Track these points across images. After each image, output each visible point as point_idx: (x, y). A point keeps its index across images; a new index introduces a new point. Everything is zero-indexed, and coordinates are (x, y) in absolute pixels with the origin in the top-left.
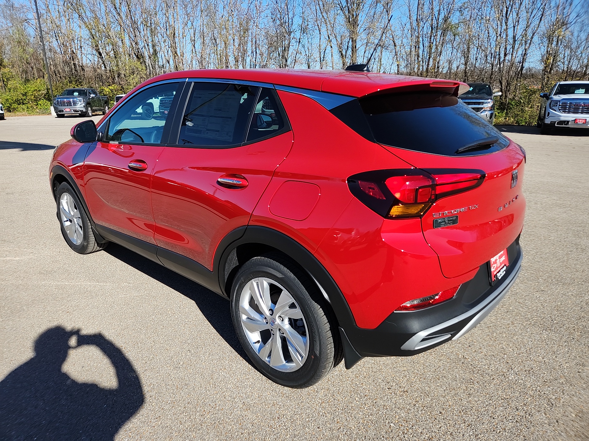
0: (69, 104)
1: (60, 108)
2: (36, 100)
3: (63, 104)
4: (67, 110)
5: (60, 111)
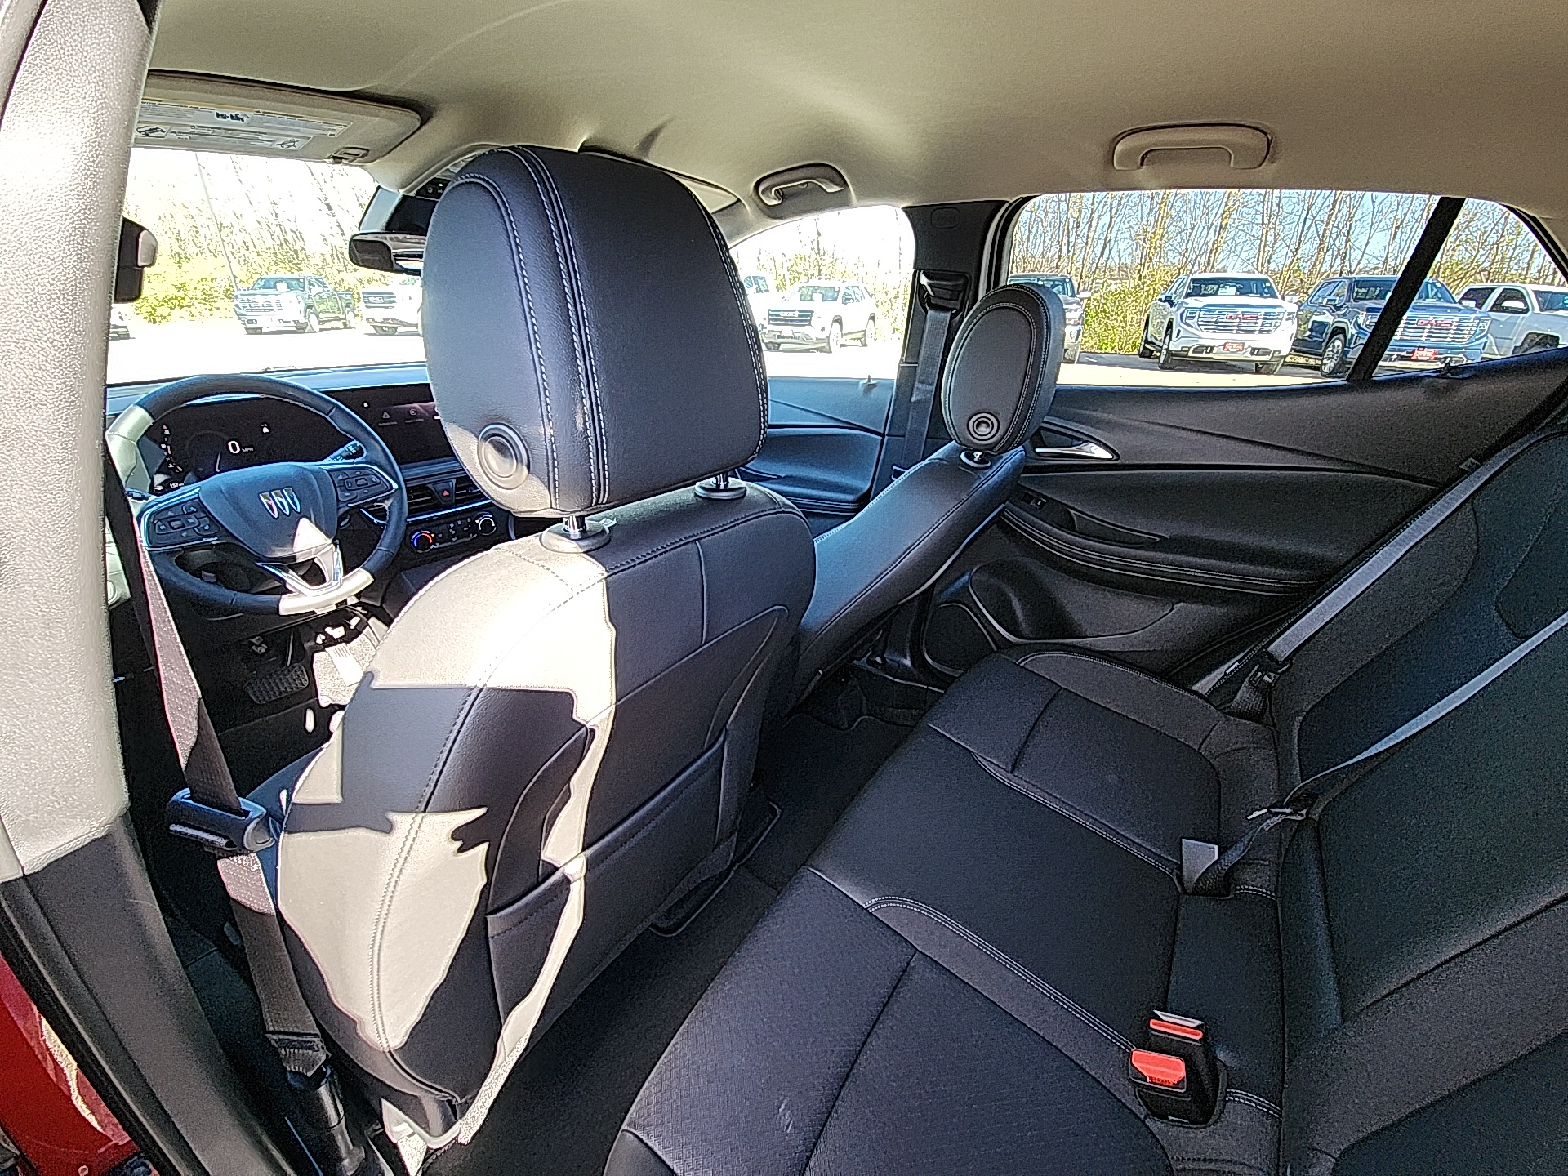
0: (268, 307)
1: (251, 315)
2: (208, 299)
3: (254, 307)
4: (264, 320)
5: (250, 322)
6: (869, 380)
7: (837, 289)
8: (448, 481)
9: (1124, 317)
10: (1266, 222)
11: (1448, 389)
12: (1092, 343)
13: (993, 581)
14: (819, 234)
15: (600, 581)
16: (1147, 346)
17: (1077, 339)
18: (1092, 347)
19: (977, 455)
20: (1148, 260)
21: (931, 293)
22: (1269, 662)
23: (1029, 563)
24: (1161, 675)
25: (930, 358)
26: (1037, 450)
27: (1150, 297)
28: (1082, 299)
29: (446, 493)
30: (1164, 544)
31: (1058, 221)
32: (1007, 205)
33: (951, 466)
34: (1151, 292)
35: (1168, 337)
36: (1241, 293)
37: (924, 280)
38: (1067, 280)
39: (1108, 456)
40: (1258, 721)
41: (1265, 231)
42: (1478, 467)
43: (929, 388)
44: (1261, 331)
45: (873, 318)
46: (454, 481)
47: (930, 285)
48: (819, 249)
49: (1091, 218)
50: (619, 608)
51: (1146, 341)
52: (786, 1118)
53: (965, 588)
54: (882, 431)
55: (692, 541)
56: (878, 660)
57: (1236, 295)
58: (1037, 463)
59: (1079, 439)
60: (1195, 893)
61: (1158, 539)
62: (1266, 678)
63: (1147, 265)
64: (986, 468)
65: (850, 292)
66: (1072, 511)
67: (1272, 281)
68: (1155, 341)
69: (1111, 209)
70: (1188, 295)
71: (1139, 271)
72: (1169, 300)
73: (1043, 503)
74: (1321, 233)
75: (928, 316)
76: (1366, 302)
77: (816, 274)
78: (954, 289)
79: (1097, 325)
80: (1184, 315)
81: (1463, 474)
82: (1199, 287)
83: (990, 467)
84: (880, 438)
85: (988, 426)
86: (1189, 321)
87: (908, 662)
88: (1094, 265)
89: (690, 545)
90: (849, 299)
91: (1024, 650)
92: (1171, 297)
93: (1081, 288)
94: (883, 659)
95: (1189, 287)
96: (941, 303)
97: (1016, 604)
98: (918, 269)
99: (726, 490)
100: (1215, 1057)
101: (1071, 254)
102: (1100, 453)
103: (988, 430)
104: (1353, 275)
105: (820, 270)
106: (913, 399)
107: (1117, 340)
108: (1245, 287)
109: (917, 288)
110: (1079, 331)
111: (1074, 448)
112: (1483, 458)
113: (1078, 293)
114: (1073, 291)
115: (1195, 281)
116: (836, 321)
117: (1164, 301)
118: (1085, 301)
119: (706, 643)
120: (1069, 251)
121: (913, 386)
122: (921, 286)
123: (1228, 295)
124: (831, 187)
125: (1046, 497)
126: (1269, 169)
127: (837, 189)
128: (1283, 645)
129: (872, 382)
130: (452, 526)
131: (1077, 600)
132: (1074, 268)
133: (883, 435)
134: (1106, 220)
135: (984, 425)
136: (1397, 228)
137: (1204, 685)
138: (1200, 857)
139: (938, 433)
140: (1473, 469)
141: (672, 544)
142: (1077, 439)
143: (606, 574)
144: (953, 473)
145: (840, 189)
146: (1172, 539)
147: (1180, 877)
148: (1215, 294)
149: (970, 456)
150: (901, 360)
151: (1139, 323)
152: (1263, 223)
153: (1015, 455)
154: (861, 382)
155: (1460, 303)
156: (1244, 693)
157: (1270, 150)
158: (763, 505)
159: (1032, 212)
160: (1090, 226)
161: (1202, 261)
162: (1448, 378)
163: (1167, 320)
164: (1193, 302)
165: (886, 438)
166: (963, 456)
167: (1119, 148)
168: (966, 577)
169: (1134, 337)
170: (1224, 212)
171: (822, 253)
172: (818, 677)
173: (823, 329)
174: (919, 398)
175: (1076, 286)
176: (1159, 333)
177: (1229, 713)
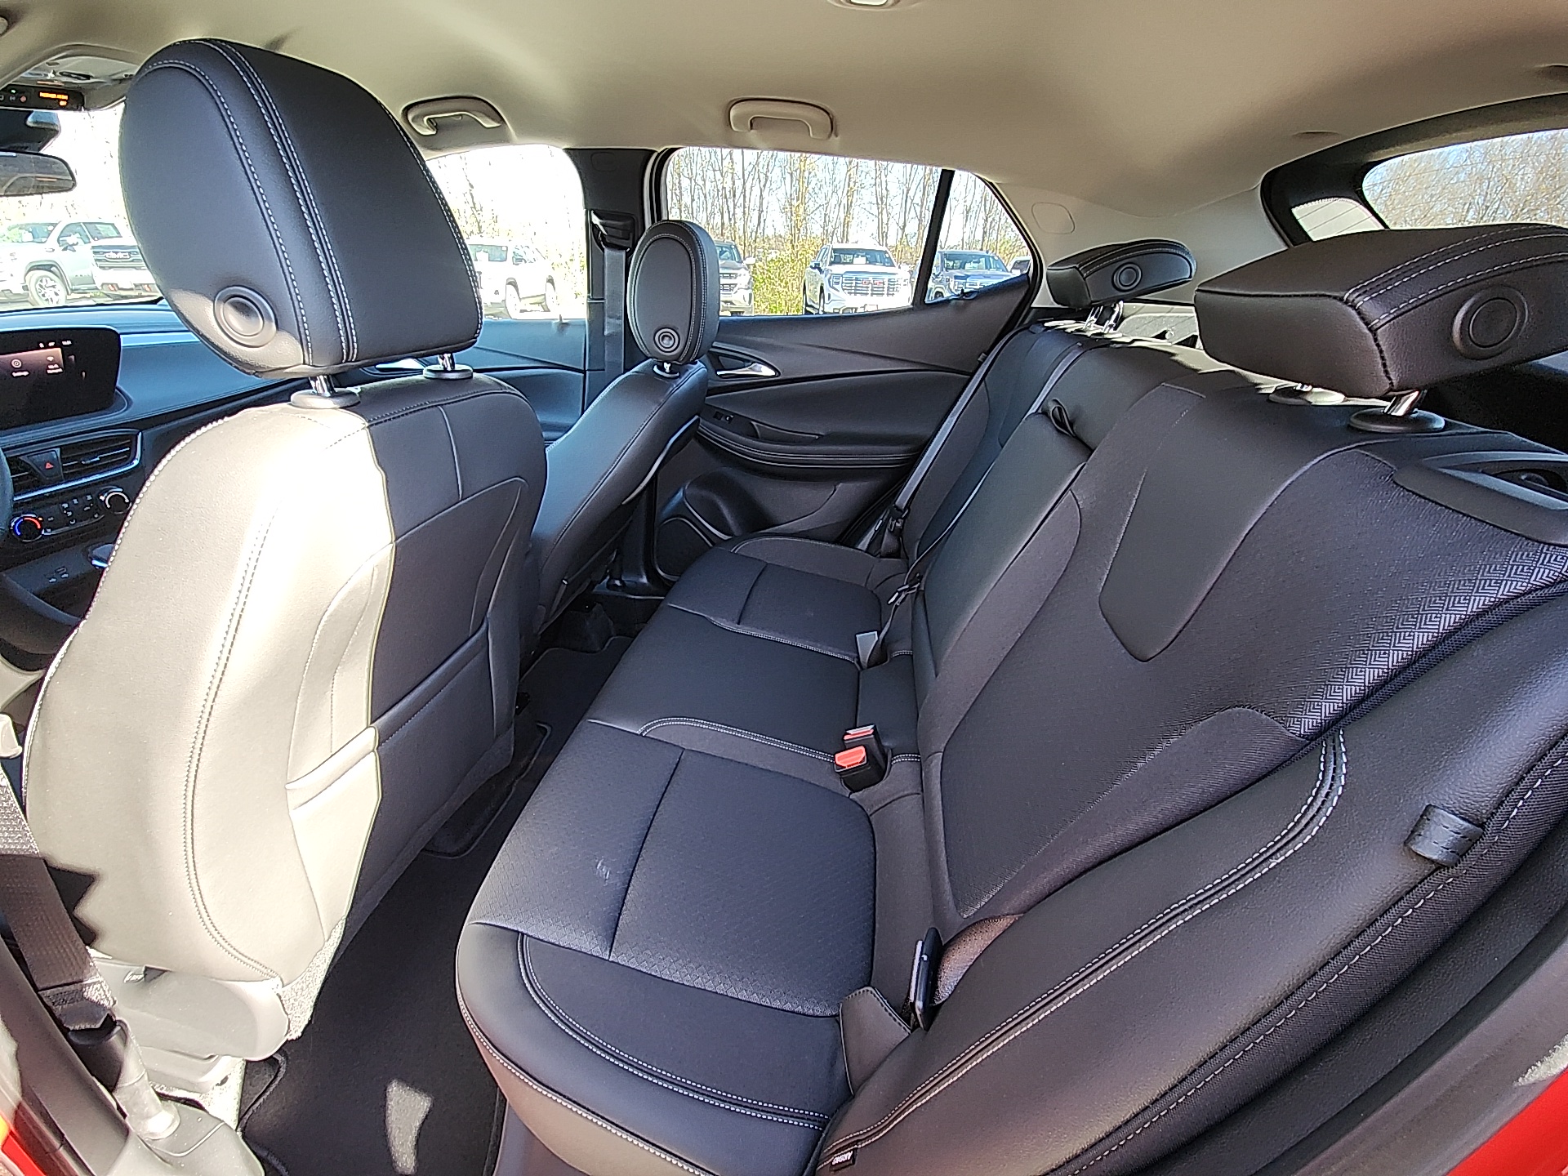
6: (561, 319)
7: (504, 248)
8: (48, 450)
9: (787, 283)
10: (880, 202)
11: (965, 307)
12: (763, 307)
13: (704, 493)
14: (472, 187)
15: (363, 429)
16: (808, 309)
17: (750, 302)
18: (764, 310)
19: (667, 366)
20: (797, 232)
21: (604, 232)
22: (897, 513)
23: (729, 471)
24: (838, 541)
25: (613, 293)
26: (719, 373)
27: (804, 265)
28: (748, 265)
29: (49, 466)
30: (822, 440)
31: (716, 190)
32: (655, 155)
33: (648, 378)
34: (804, 260)
35: (822, 300)
36: (870, 262)
37: (596, 220)
38: (733, 247)
39: (772, 373)
40: (898, 557)
41: (880, 210)
42: (986, 358)
43: (618, 322)
44: (888, 294)
45: (551, 281)
46: (58, 450)
47: (601, 224)
48: (474, 204)
49: (744, 188)
50: (383, 455)
51: (807, 305)
52: (604, 871)
53: (681, 503)
54: (583, 369)
55: (436, 406)
56: (618, 583)
57: (866, 264)
58: (721, 384)
59: (749, 361)
60: (869, 667)
61: (817, 437)
62: (898, 525)
63: (797, 236)
64: (677, 377)
65: (520, 252)
66: (754, 423)
67: (890, 254)
68: (813, 304)
69: (760, 181)
70: (832, 263)
71: (792, 241)
72: (817, 267)
73: (730, 418)
74: (919, 214)
75: (606, 253)
76: (953, 271)
77: (476, 230)
78: (624, 229)
79: (765, 290)
80: (831, 280)
81: (981, 363)
82: (839, 256)
83: (679, 377)
84: (582, 375)
85: (670, 338)
86: (835, 286)
87: (645, 580)
88: (754, 234)
89: (434, 409)
90: (521, 260)
91: (735, 540)
92: (819, 264)
93: (747, 255)
94: (621, 581)
95: (831, 257)
96: (615, 241)
97: (725, 511)
98: (589, 210)
99: (453, 371)
100: (883, 746)
101: (732, 222)
102: (766, 371)
103: (671, 342)
104: (944, 250)
105: (480, 227)
106: (606, 333)
107: (784, 304)
108: (871, 256)
109: (591, 228)
110: (750, 295)
111: (747, 369)
112: (988, 353)
113: (745, 259)
114: (739, 257)
115: (835, 250)
116: (510, 283)
117: (815, 268)
118: (752, 267)
119: (462, 500)
120: (730, 219)
121: (604, 321)
122: (594, 226)
123: (860, 263)
124: (488, 123)
125: (733, 414)
126: (835, 141)
127: (496, 125)
128: (902, 500)
129: (564, 321)
130: (66, 506)
131: (771, 495)
132: (737, 237)
133: (584, 372)
134: (756, 191)
135: (667, 338)
136: (967, 212)
137: (864, 544)
138: (868, 642)
139: (633, 353)
140: (984, 359)
141: (418, 406)
142: (745, 361)
143: (367, 424)
144: (650, 384)
145: (498, 125)
146: (828, 435)
147: (859, 662)
148: (851, 263)
149: (662, 369)
150: (589, 297)
151: (798, 288)
152: (878, 204)
153: (698, 370)
154: (554, 322)
155: (1011, 272)
156: (887, 539)
157: (833, 128)
158: (490, 385)
159: (690, 179)
160: (744, 196)
161: (839, 234)
162: (964, 299)
163: (819, 285)
164: (838, 269)
165: (588, 372)
166: (655, 369)
167: (732, 113)
168: (680, 494)
169: (796, 302)
170: (848, 192)
171: (478, 207)
172: (563, 589)
173: (497, 292)
174: (611, 331)
175: (741, 252)
176: (816, 297)
177: (881, 557)
